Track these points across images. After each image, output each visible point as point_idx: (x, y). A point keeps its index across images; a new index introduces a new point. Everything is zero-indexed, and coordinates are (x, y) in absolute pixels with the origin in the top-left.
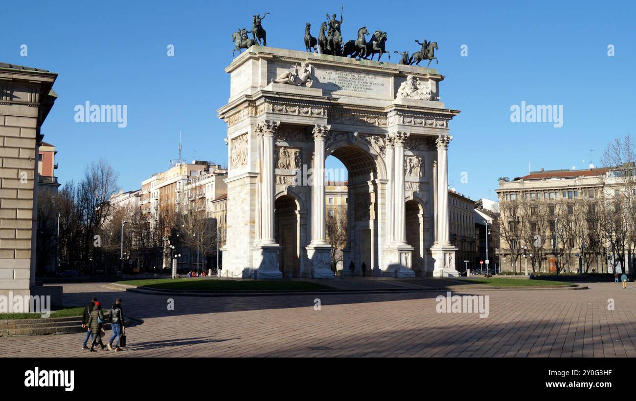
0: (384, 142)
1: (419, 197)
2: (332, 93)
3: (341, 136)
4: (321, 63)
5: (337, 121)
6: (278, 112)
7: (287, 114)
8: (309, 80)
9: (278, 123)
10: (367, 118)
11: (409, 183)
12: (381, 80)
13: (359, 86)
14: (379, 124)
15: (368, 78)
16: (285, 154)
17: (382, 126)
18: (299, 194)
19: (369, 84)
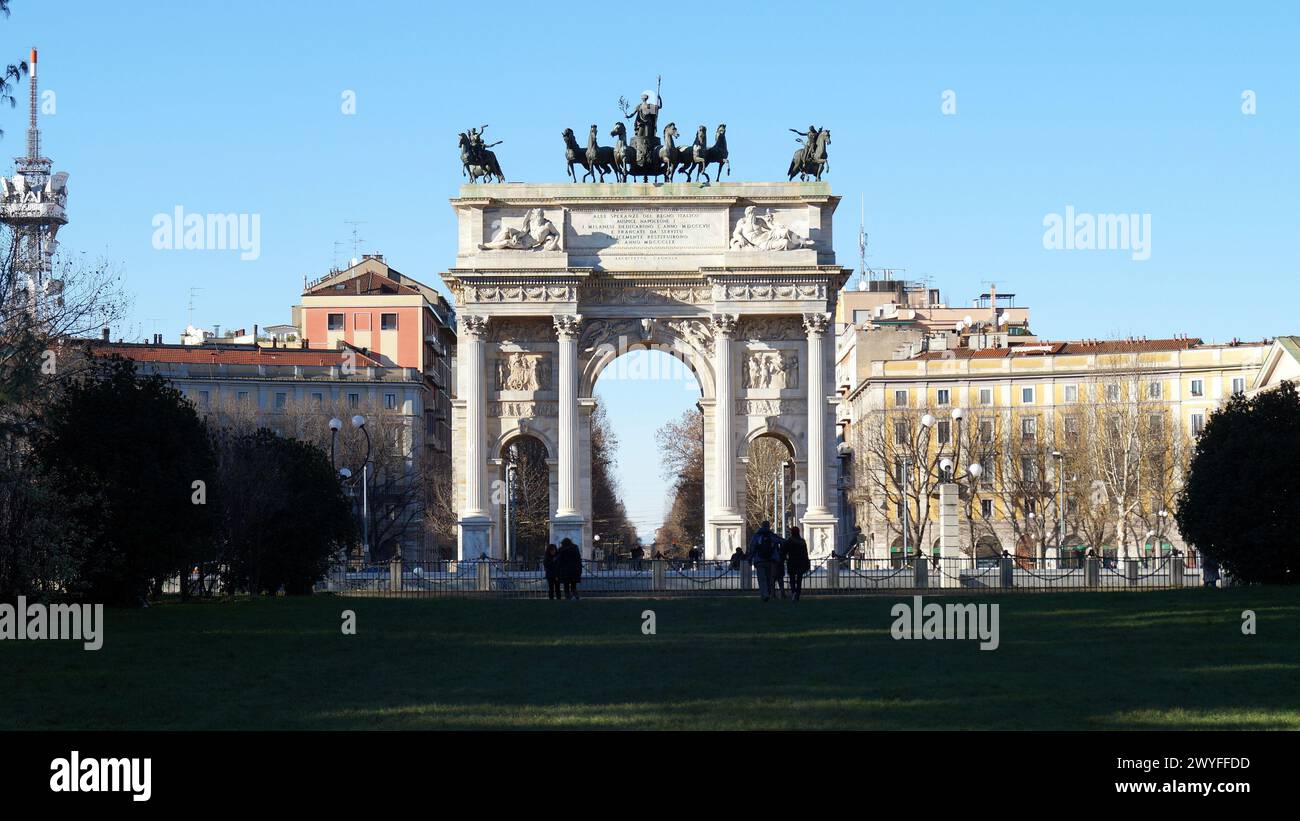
0: (711, 331)
1: (786, 426)
2: (599, 253)
3: (623, 326)
4: (580, 202)
5: (614, 302)
6: (486, 300)
7: (503, 301)
8: (549, 237)
9: (486, 319)
10: (672, 290)
11: (765, 402)
12: (705, 216)
13: (659, 233)
14: (695, 299)
15: (677, 217)
16: (521, 365)
17: (703, 302)
18: (546, 430)
19: (680, 228)
